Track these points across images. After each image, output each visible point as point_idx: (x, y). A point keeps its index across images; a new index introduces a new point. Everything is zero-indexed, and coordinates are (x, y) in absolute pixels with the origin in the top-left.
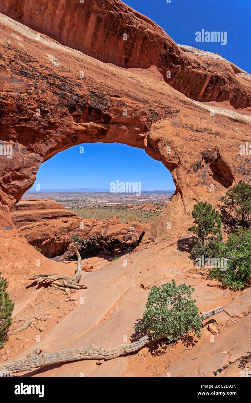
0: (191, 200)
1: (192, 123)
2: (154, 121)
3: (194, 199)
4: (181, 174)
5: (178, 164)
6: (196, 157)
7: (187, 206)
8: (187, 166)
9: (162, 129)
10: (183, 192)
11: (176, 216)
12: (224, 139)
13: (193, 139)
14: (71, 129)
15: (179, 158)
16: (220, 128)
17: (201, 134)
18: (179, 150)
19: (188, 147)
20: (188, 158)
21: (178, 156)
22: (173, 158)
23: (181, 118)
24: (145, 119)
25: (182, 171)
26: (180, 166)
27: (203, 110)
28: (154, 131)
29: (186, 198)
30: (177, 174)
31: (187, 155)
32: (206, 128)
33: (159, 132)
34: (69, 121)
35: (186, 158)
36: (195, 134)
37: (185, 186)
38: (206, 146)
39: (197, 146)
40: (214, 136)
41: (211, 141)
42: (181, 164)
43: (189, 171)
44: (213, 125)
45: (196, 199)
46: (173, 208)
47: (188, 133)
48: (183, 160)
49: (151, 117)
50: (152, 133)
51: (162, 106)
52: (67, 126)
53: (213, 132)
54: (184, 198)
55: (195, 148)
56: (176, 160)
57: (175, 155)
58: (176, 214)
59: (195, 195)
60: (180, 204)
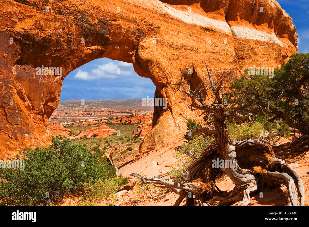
0: (178, 115)
1: (172, 40)
2: (141, 40)
3: (181, 114)
4: (170, 93)
5: (166, 84)
6: (178, 76)
7: (177, 120)
8: (173, 85)
9: (150, 49)
10: (172, 108)
11: (170, 128)
12: (198, 54)
13: (175, 58)
14: (83, 54)
15: (166, 78)
16: (194, 41)
17: (180, 51)
18: (167, 71)
19: (172, 66)
20: (173, 77)
21: (166, 76)
22: (162, 78)
23: (163, 36)
24: (134, 38)
25: (170, 90)
26: (168, 85)
27: (178, 21)
28: (143, 51)
30: (166, 93)
31: (173, 75)
32: (183, 45)
33: (148, 53)
34: (82, 47)
35: (172, 78)
36: (175, 52)
37: (173, 104)
38: (184, 64)
39: (178, 65)
40: (189, 51)
41: (188, 58)
42: (168, 84)
43: (175, 89)
44: (188, 39)
46: (166, 122)
47: (170, 52)
48: (170, 80)
49: (139, 36)
50: (141, 52)
51: (147, 24)
52: (81, 51)
53: (189, 48)
54: (174, 114)
55: (177, 67)
56: (165, 80)
57: (164, 75)
58: (169, 126)
59: (180, 110)
60: (171, 119)
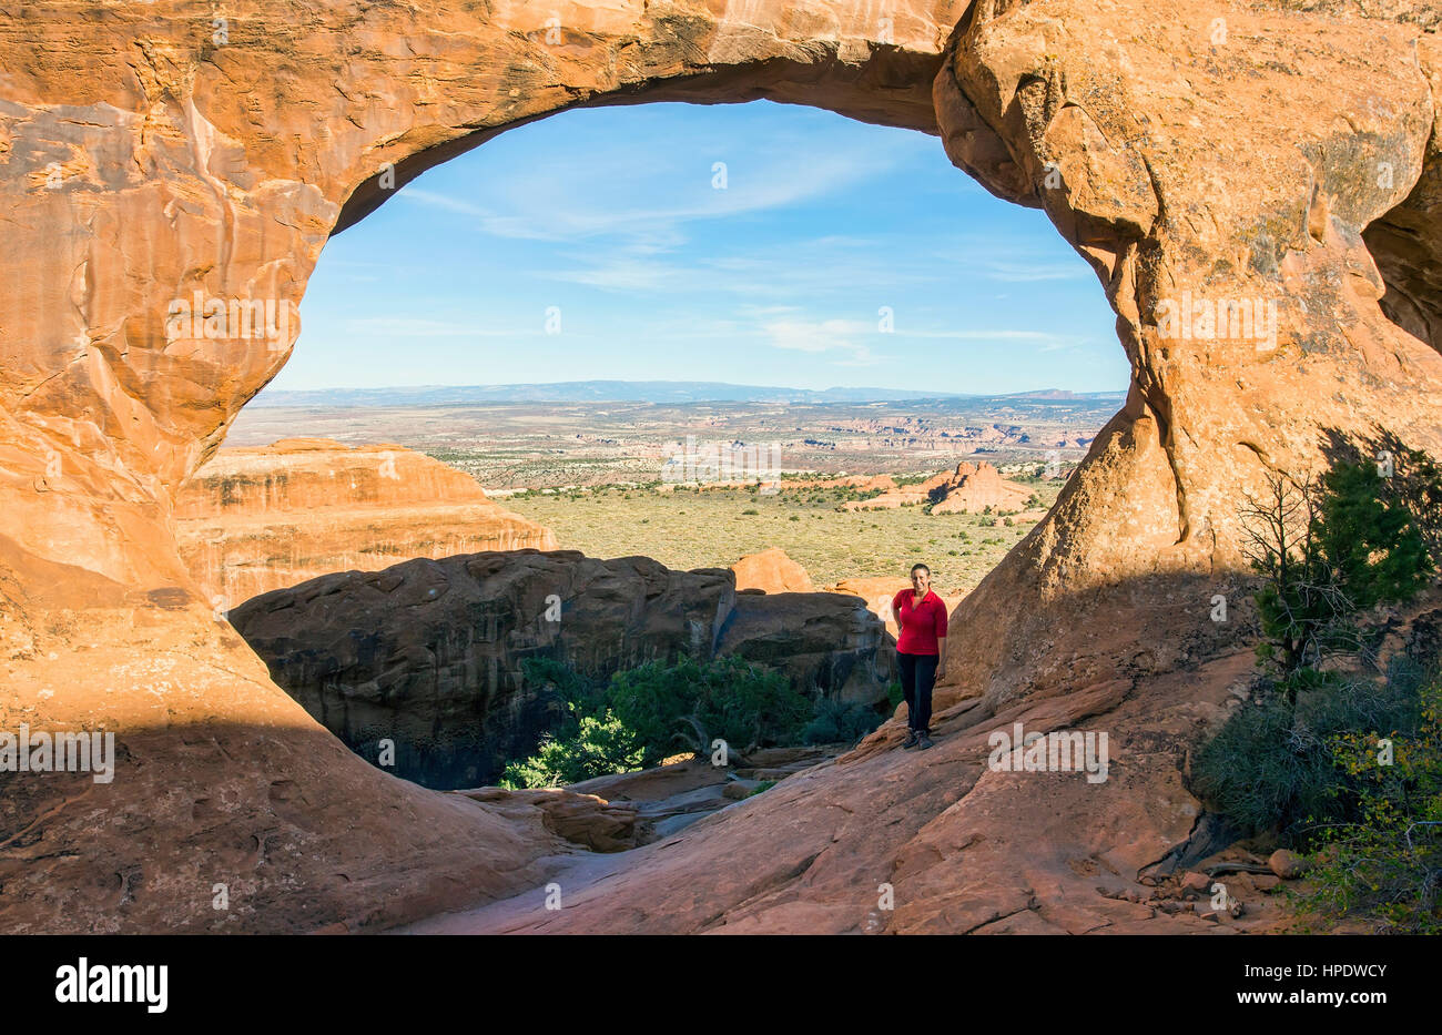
0: (1223, 449)
3: (1244, 445)
4: (1169, 291)
5: (1146, 226)
6: (1270, 177)
7: (1199, 488)
8: (1206, 237)
10: (1173, 398)
11: (1125, 548)
13: (1256, 61)
15: (1156, 187)
18: (1161, 137)
19: (1220, 112)
20: (1218, 183)
21: (1151, 174)
22: (1118, 186)
25: (1176, 269)
26: (1164, 239)
28: (1004, 21)
29: (1196, 436)
30: (1140, 292)
31: (1214, 169)
33: (1033, 27)
35: (1201, 186)
37: (1190, 367)
38: (1342, 102)
39: (1284, 104)
41: (1382, 70)
42: (1168, 229)
43: (1223, 265)
45: (1260, 444)
46: (1109, 497)
48: (1184, 198)
53: (1404, 8)
54: (1182, 440)
55: (1267, 118)
56: (1138, 200)
57: (1135, 167)
58: (1125, 532)
59: (1252, 417)
60: (1150, 477)
